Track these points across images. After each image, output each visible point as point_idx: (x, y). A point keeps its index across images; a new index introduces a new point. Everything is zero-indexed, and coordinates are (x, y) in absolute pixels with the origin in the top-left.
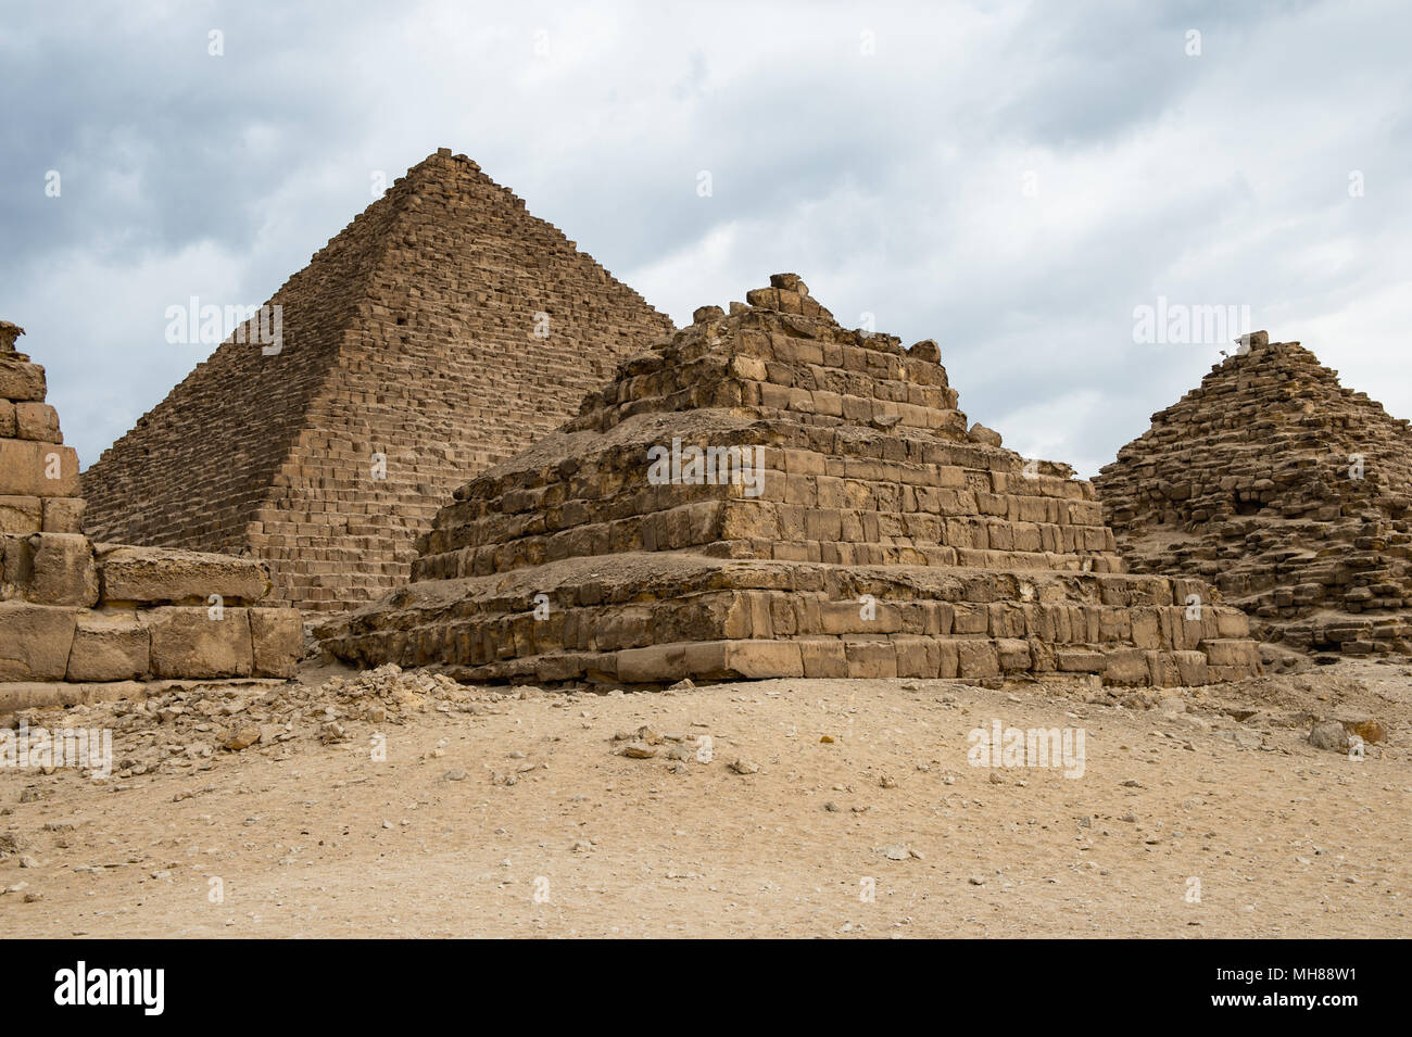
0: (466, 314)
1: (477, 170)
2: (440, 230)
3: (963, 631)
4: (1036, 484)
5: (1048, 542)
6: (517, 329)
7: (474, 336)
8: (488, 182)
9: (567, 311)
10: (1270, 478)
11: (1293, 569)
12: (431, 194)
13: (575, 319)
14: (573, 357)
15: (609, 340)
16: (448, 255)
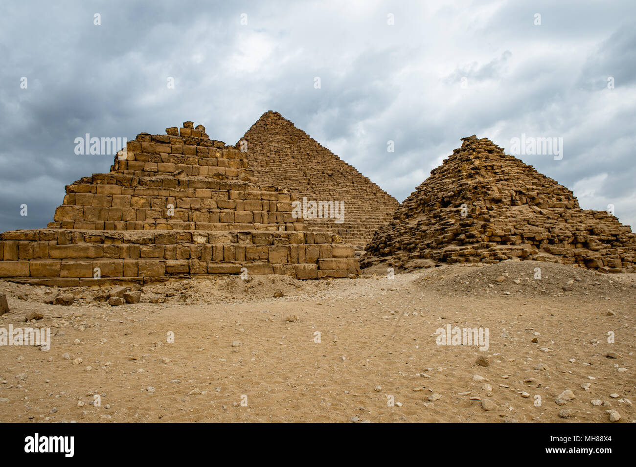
0: (260, 159)
1: (280, 116)
2: (260, 135)
3: (145, 256)
4: (258, 195)
5: (257, 219)
6: (279, 163)
7: (262, 166)
8: (283, 119)
9: (299, 157)
10: (453, 192)
11: (446, 228)
12: (260, 124)
13: (301, 159)
14: (297, 171)
15: (312, 165)
16: (260, 142)
